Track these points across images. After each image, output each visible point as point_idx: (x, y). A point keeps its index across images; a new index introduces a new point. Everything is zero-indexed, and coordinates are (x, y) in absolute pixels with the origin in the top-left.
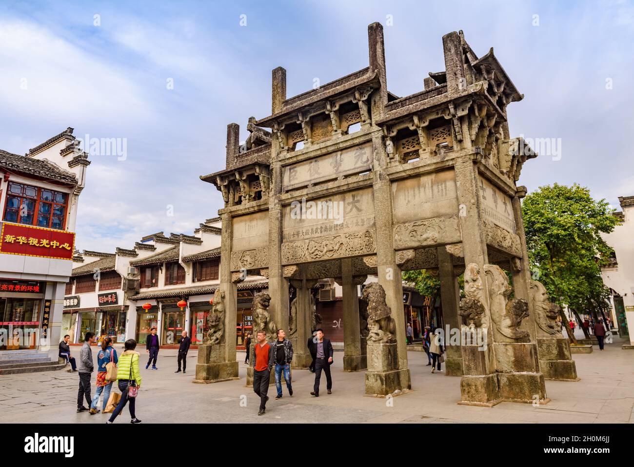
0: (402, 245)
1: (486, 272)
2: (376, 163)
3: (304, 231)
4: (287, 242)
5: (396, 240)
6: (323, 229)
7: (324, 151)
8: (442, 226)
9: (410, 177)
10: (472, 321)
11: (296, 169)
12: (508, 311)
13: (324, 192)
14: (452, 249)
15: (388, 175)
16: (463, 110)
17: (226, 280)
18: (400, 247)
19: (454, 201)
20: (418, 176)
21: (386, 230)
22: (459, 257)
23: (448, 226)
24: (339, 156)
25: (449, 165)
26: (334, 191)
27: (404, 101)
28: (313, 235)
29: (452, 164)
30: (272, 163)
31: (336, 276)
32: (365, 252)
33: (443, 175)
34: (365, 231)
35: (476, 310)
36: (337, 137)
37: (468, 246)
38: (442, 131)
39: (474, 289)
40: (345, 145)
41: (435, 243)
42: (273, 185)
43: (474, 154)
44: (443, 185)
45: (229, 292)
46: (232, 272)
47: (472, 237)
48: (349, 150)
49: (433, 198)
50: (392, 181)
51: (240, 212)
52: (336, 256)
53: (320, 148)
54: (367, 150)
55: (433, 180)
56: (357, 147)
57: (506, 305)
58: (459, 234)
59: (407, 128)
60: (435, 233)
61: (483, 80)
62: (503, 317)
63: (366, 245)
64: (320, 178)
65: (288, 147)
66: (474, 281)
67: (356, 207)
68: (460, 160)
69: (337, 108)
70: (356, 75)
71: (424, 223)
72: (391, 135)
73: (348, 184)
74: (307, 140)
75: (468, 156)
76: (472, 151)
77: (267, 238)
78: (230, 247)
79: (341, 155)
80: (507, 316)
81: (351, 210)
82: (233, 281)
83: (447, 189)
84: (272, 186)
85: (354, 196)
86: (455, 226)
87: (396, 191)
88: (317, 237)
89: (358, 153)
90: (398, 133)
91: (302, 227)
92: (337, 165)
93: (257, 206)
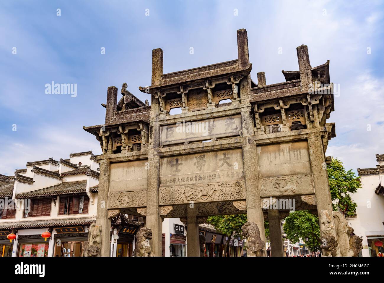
0: (267, 194)
1: (334, 216)
2: (245, 131)
3: (180, 178)
4: (164, 186)
5: (262, 190)
6: (197, 178)
7: (200, 117)
8: (299, 182)
9: (273, 144)
10: (330, 252)
11: (172, 129)
12: (351, 245)
13: (200, 149)
14: (307, 199)
15: (256, 141)
16: (316, 100)
17: (104, 216)
18: (265, 196)
19: (307, 164)
20: (279, 143)
21: (254, 182)
22: (312, 205)
23: (304, 182)
24: (212, 123)
25: (303, 138)
26: (209, 149)
27: (266, 88)
28: (188, 183)
29: (306, 137)
30: (152, 122)
31: (181, 216)
32: (236, 198)
33: (298, 144)
34: (235, 182)
35: (333, 244)
36: (211, 108)
37: (320, 197)
38: (297, 113)
39: (330, 228)
40: (218, 114)
41: (293, 194)
42: (153, 140)
43: (323, 132)
44: (298, 152)
45: (105, 226)
46: (109, 209)
47: (323, 191)
48: (221, 118)
49: (290, 160)
50: (258, 145)
51: (119, 160)
52: (209, 200)
53: (197, 115)
54: (236, 121)
55: (290, 147)
56: (227, 117)
57: (349, 241)
58: (312, 188)
59: (273, 108)
60: (294, 187)
61: (318, 81)
62: (348, 250)
63: (237, 192)
64: (195, 138)
65: (167, 111)
66: (329, 223)
67: (227, 163)
68: (312, 135)
69: (213, 86)
70: (227, 64)
71: (285, 178)
72: (259, 112)
73: (221, 145)
74: (185, 107)
75: (319, 133)
76: (322, 129)
77: (145, 182)
78: (107, 188)
79: (214, 122)
80: (351, 248)
81: (223, 165)
82: (109, 217)
83: (301, 155)
84: (150, 141)
85: (225, 154)
86: (310, 182)
87: (261, 153)
88: (192, 184)
89: (228, 122)
90: (265, 110)
91: (179, 175)
92: (211, 129)
93: (137, 155)
